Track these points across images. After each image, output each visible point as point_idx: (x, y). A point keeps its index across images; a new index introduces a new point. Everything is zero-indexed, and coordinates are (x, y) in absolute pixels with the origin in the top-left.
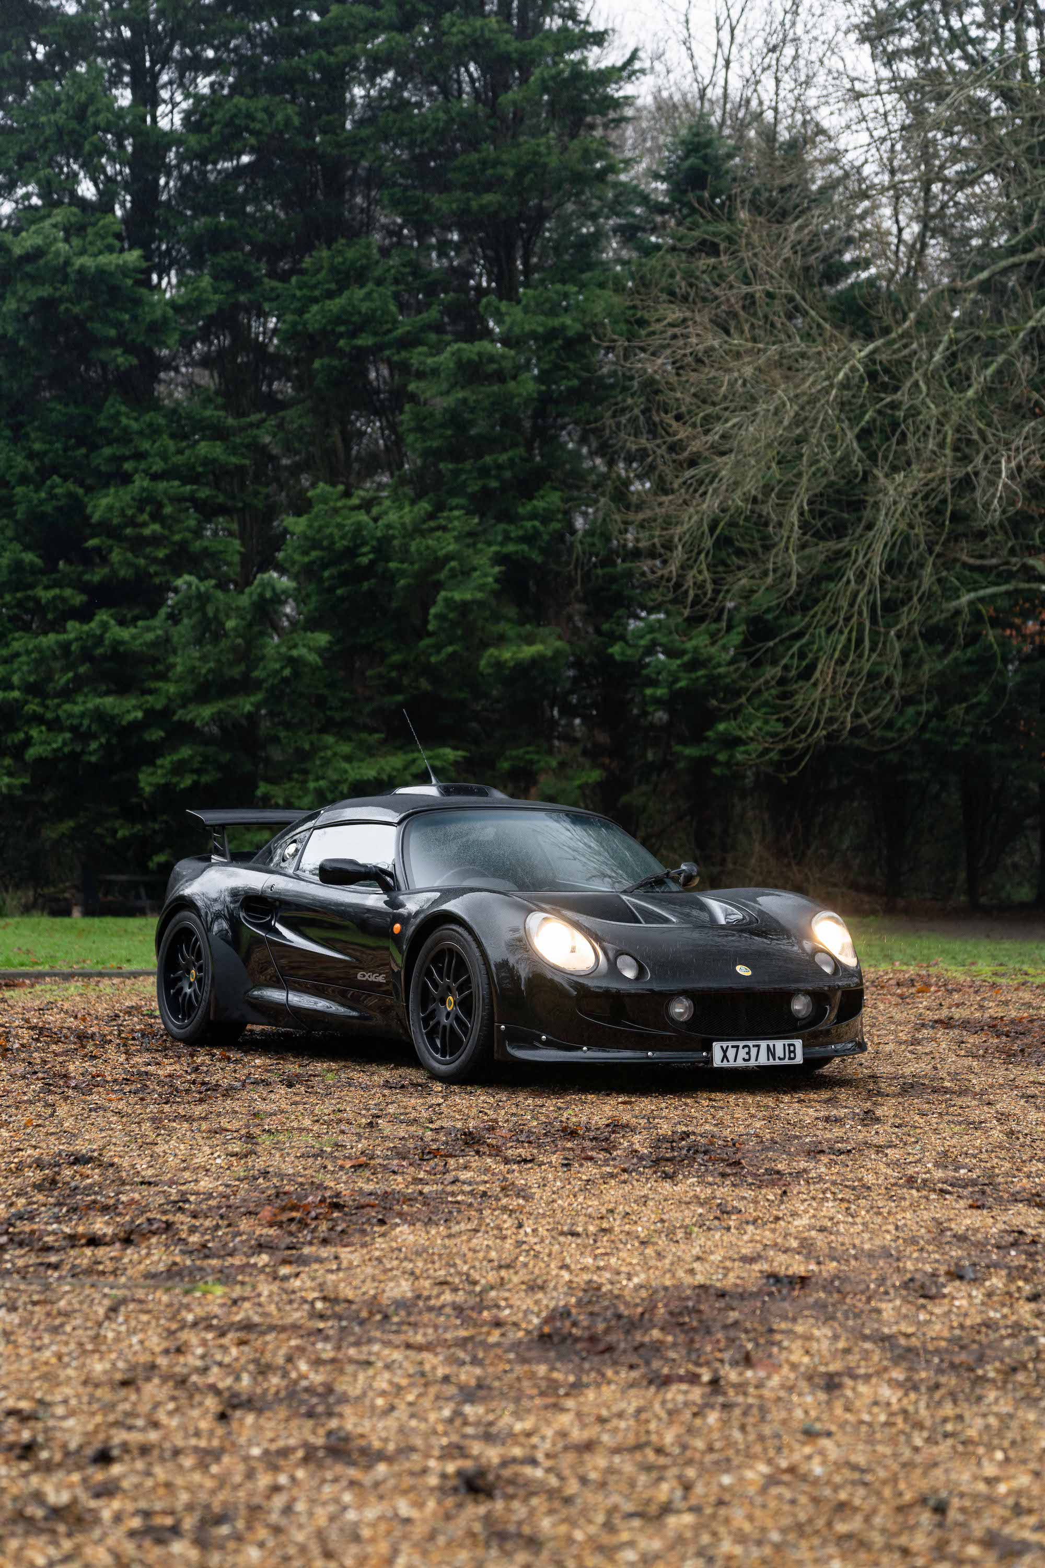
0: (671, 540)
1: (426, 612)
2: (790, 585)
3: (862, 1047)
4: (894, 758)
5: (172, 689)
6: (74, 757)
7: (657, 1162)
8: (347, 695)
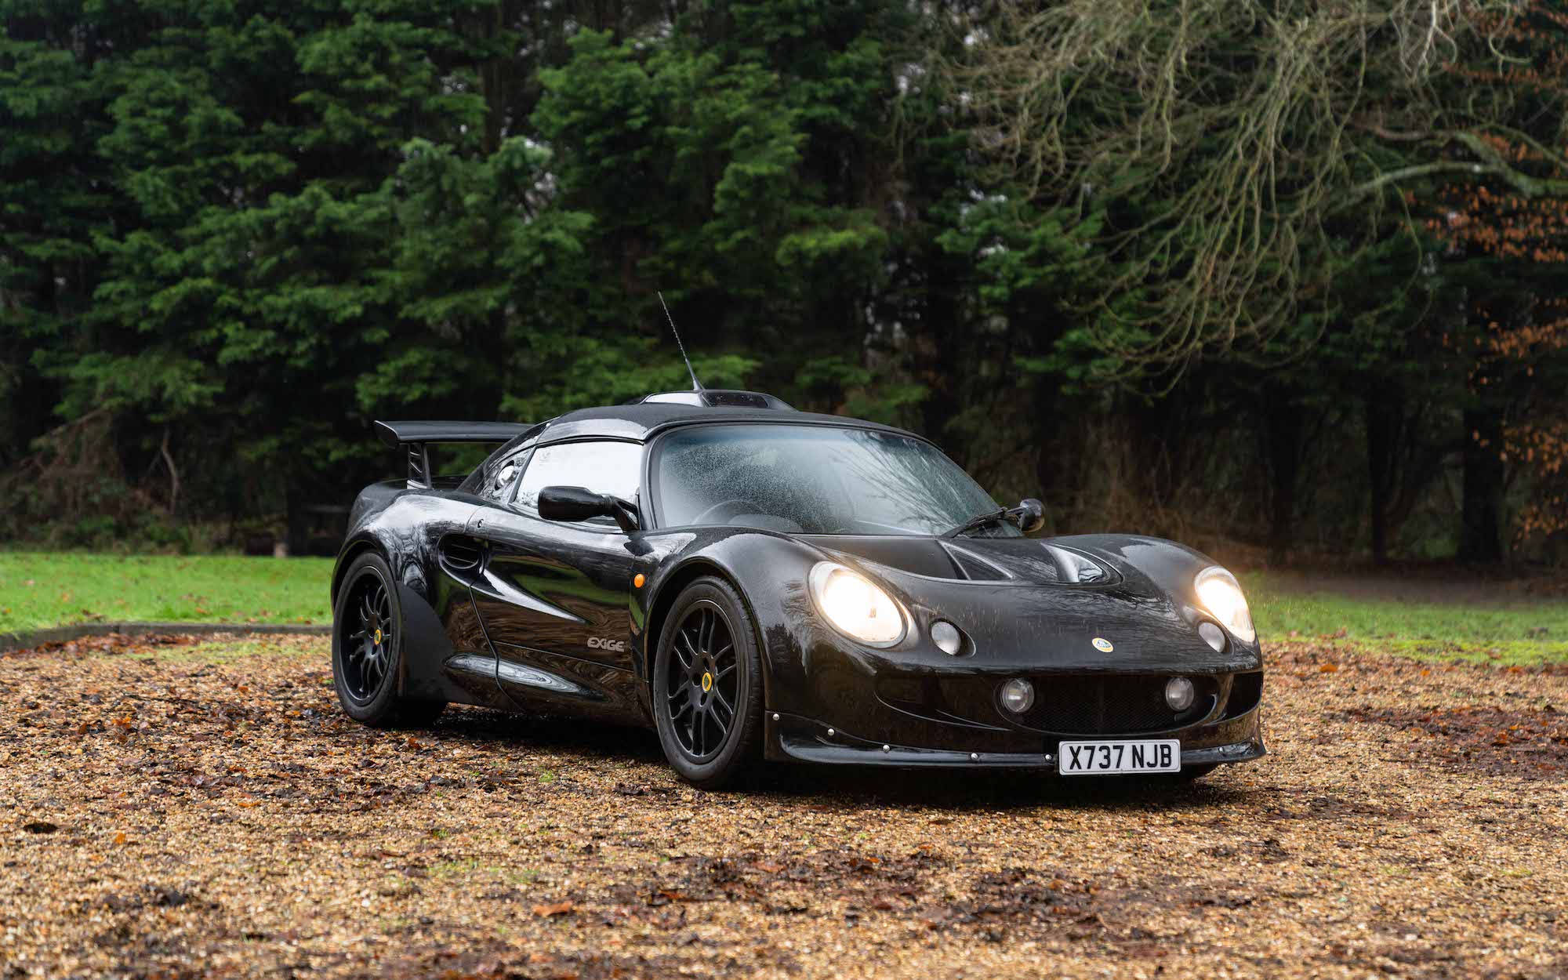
0: (1014, 101)
1: (712, 191)
2: (1162, 159)
3: (1258, 750)
4: (1286, 377)
5: (398, 278)
6: (278, 360)
7: (978, 916)
8: (614, 290)
